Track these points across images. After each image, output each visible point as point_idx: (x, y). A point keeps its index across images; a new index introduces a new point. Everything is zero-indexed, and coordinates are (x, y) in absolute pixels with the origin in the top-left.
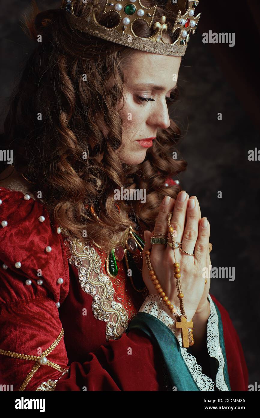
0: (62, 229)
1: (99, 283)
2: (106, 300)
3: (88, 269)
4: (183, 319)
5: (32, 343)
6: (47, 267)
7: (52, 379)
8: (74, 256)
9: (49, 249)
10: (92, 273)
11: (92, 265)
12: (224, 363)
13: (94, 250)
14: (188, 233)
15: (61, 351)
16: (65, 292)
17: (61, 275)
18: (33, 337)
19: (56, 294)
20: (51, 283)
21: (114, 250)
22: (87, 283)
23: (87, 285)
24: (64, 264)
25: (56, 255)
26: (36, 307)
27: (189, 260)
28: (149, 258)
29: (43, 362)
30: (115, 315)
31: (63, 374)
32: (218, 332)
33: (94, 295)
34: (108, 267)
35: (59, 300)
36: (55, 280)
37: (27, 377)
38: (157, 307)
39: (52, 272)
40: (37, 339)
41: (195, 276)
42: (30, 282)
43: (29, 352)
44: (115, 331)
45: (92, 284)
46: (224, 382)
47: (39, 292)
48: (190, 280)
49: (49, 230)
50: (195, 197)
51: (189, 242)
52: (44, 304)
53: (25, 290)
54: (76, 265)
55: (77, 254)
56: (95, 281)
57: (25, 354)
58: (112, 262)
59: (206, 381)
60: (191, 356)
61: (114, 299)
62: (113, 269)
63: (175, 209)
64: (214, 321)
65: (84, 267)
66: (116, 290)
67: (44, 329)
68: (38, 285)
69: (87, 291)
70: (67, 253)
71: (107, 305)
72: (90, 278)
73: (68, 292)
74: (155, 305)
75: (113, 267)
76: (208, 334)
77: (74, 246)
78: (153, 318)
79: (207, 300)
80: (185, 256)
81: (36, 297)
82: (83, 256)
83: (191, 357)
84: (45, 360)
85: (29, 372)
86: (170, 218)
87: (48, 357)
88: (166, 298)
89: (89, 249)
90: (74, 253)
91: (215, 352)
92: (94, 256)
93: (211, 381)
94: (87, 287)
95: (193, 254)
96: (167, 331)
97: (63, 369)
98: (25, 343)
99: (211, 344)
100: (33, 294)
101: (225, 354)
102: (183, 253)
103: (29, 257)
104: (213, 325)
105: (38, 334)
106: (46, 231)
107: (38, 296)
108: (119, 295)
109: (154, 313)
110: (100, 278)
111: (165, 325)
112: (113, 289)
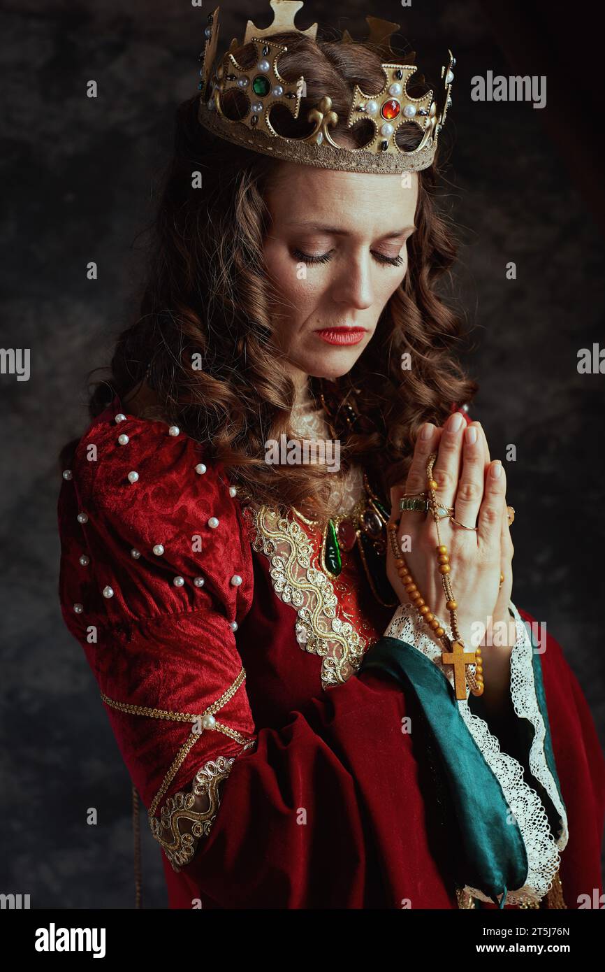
0: (239, 490)
1: (308, 585)
2: (322, 617)
3: (288, 559)
4: (456, 647)
5: (187, 691)
6: (211, 555)
7: (224, 757)
8: (260, 536)
9: (215, 523)
10: (294, 568)
11: (294, 553)
12: (545, 730)
13: (299, 526)
14: (465, 490)
15: (240, 707)
16: (246, 602)
17: (238, 571)
18: (189, 679)
19: (228, 605)
20: (220, 583)
21: (337, 529)
22: (286, 584)
23: (287, 589)
24: (243, 551)
25: (227, 533)
26: (194, 628)
27: (468, 540)
28: (394, 536)
29: (207, 725)
30: (338, 644)
31: (245, 748)
32: (533, 674)
33: (300, 608)
34: (323, 557)
35: (234, 615)
36: (228, 579)
37: (179, 752)
38: (412, 627)
39: (220, 564)
40: (196, 683)
41: (480, 568)
42: (182, 581)
43: (182, 707)
44: (339, 673)
45: (296, 586)
46: (546, 766)
47: (198, 600)
48: (471, 574)
49: (214, 488)
50: (478, 424)
51: (465, 505)
52: (209, 621)
53: (172, 595)
54: (266, 552)
55: (268, 534)
56: (300, 581)
57: (175, 711)
58: (332, 550)
59: (508, 764)
60: (478, 718)
61: (336, 616)
62: (333, 561)
63: (441, 446)
64: (524, 653)
65: (281, 555)
66: (340, 600)
67: (210, 665)
68: (196, 587)
69: (286, 599)
70: (247, 532)
71: (324, 626)
72: (291, 576)
73: (251, 602)
74: (409, 624)
75: (332, 558)
76: (513, 676)
77: (261, 519)
78: (405, 647)
79: (508, 613)
80: (461, 533)
81: (193, 609)
82: (278, 537)
83: (478, 721)
84: (212, 720)
85: (182, 742)
86: (431, 464)
87: (217, 717)
88: (426, 609)
89: (288, 524)
90: (261, 529)
91: (527, 709)
92: (297, 537)
93: (518, 764)
94: (286, 591)
95: (474, 526)
96: (433, 670)
97: (246, 739)
98: (175, 692)
99: (518, 695)
100: (188, 603)
101: (546, 715)
102: (456, 526)
103: (177, 536)
104: (523, 659)
105: (197, 675)
106: (209, 490)
107: (198, 607)
108: (346, 610)
109: (407, 637)
110: (309, 575)
111: (429, 659)
112: (335, 597)
